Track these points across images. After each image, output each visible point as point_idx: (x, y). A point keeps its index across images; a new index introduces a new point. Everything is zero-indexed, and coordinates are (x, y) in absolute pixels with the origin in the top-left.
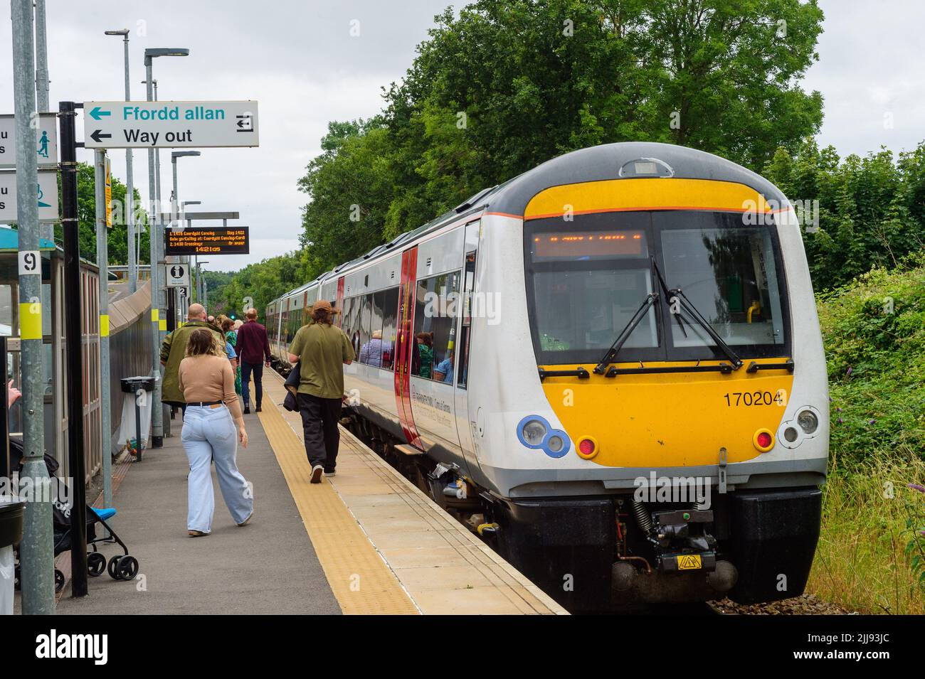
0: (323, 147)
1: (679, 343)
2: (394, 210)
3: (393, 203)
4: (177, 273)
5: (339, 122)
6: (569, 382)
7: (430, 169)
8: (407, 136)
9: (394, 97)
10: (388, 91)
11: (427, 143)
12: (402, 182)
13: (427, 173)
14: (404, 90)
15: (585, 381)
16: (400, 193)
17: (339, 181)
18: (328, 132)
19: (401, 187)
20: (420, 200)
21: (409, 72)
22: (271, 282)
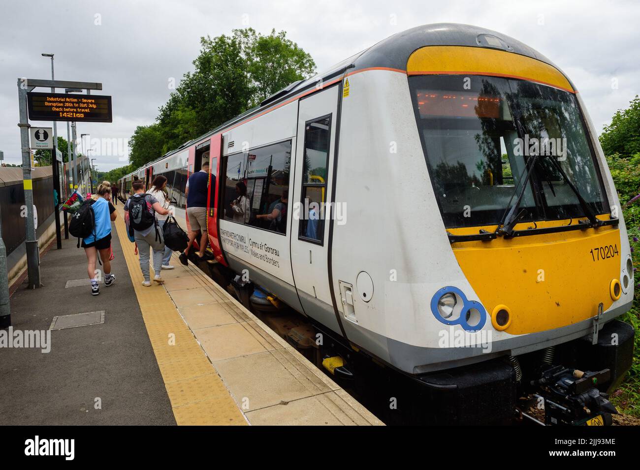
0: (135, 133)
1: (551, 202)
2: (165, 147)
3: (164, 145)
4: (42, 137)
5: (140, 126)
6: (473, 246)
7: (180, 131)
8: (169, 123)
9: (163, 111)
10: (161, 109)
11: (178, 123)
12: (167, 138)
13: (179, 132)
14: (166, 109)
15: (488, 245)
16: (167, 142)
17: (144, 138)
18: (137, 129)
19: (167, 140)
20: (175, 144)
21: (168, 103)
22: (119, 175)
